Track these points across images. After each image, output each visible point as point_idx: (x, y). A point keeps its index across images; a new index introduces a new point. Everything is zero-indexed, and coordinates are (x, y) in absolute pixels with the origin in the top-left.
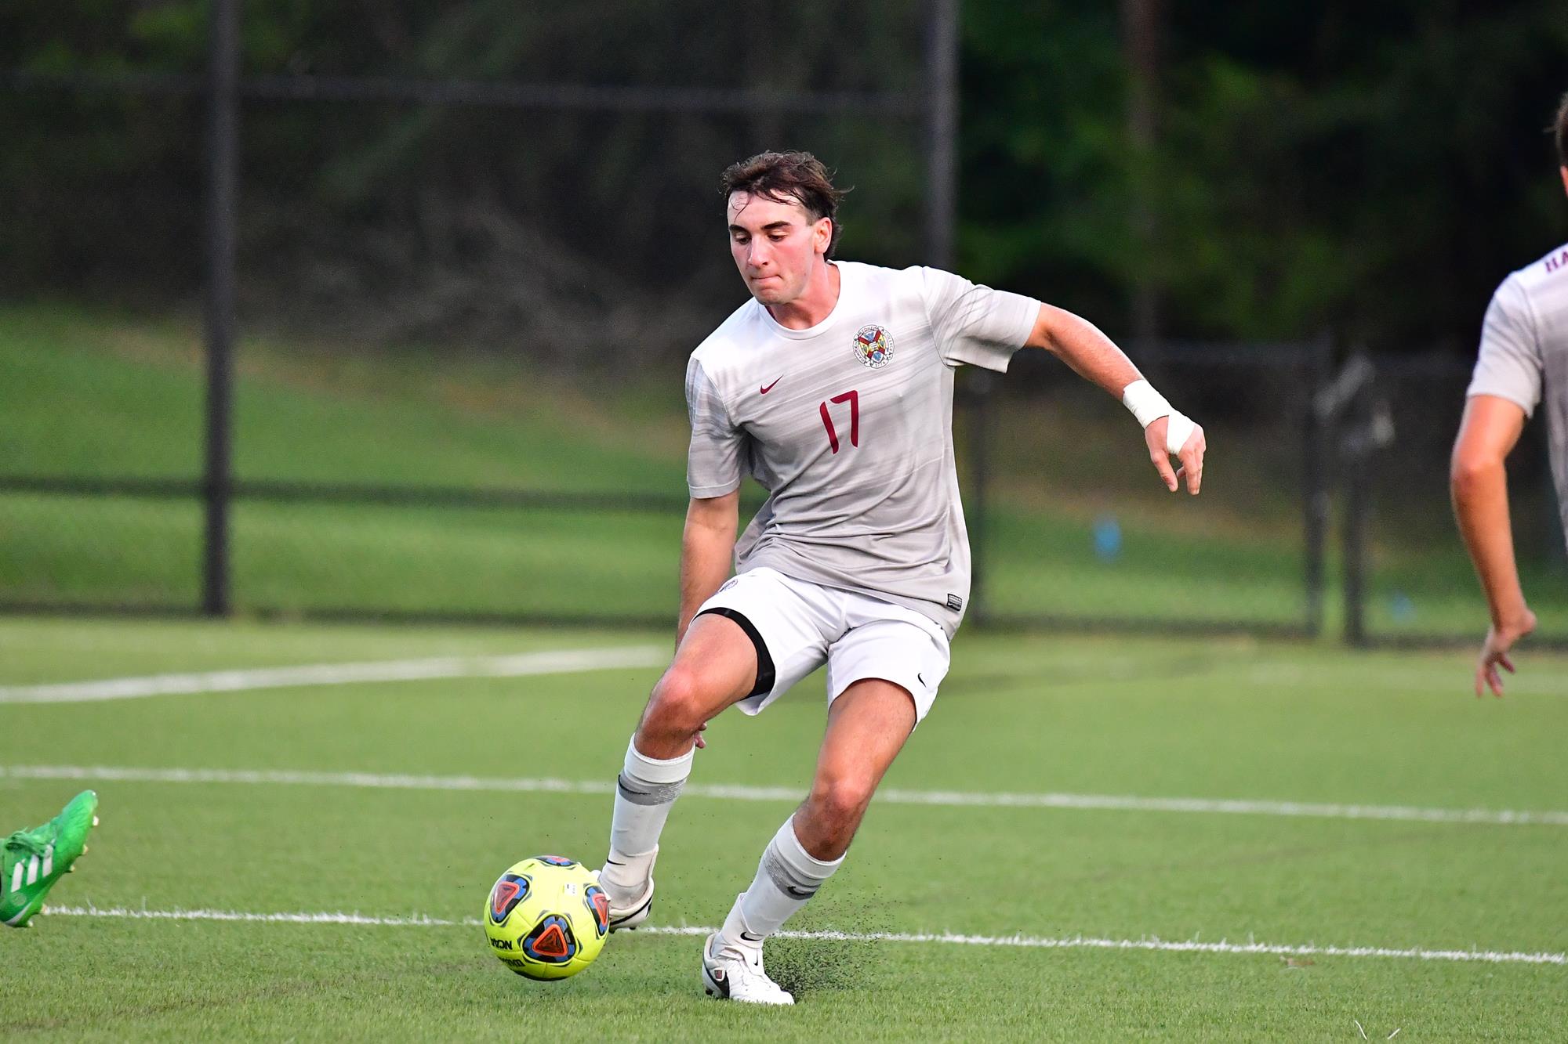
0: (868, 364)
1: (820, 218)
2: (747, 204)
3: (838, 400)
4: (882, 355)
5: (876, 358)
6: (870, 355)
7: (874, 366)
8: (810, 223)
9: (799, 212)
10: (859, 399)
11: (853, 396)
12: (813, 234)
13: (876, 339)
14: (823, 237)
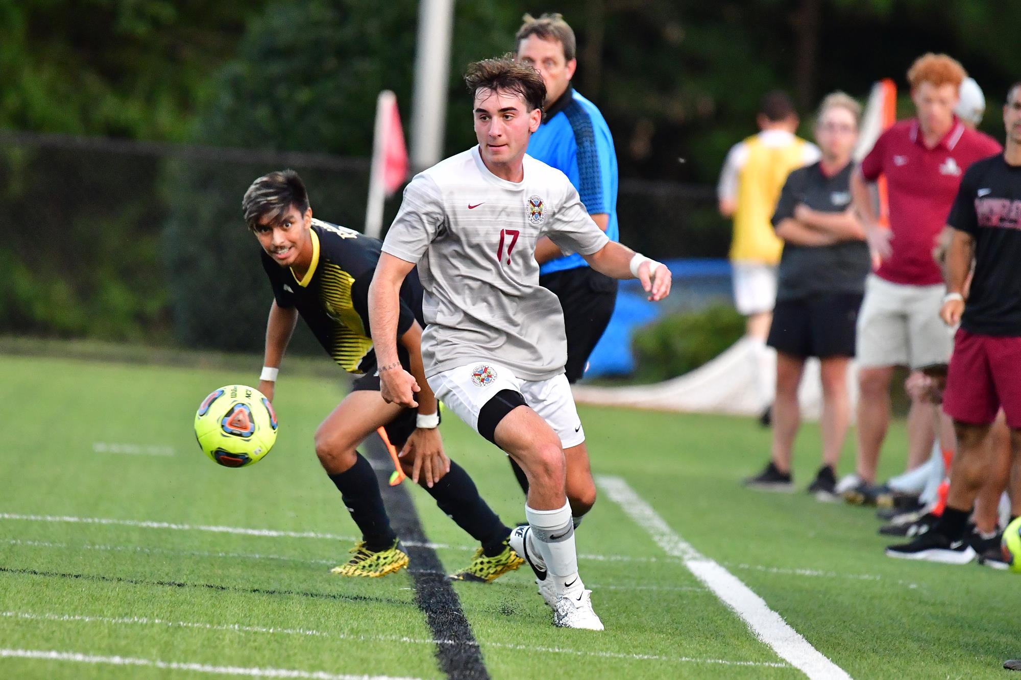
0: (530, 219)
1: (535, 109)
2: (490, 96)
4: (539, 217)
5: (536, 217)
7: (533, 221)
8: (529, 112)
9: (523, 103)
11: (515, 234)
12: (529, 119)
13: (539, 206)
14: (535, 121)
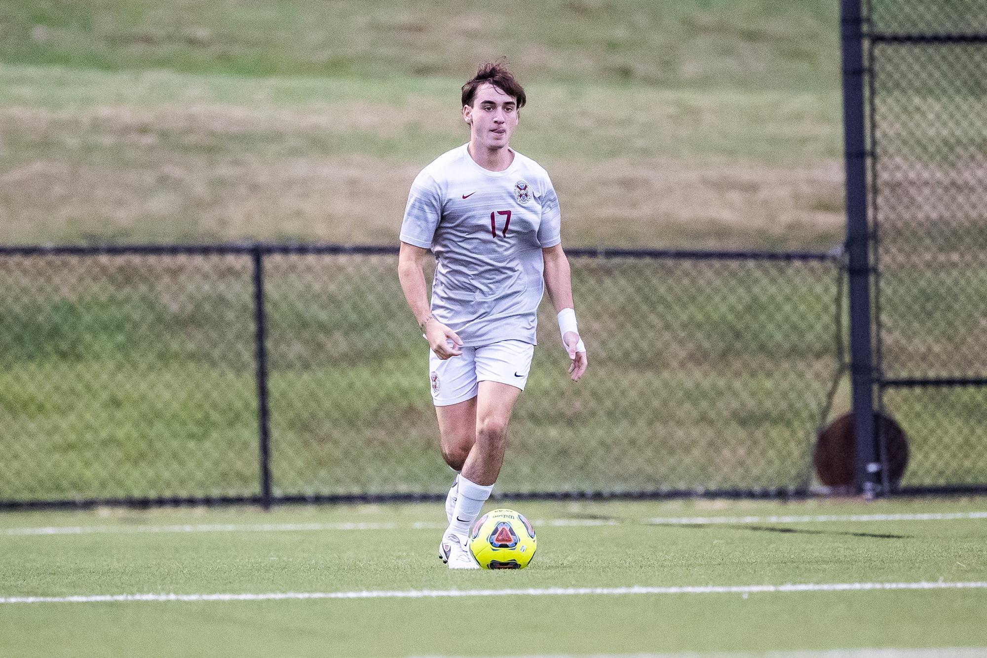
3: (501, 213)
6: (521, 196)
10: (511, 216)
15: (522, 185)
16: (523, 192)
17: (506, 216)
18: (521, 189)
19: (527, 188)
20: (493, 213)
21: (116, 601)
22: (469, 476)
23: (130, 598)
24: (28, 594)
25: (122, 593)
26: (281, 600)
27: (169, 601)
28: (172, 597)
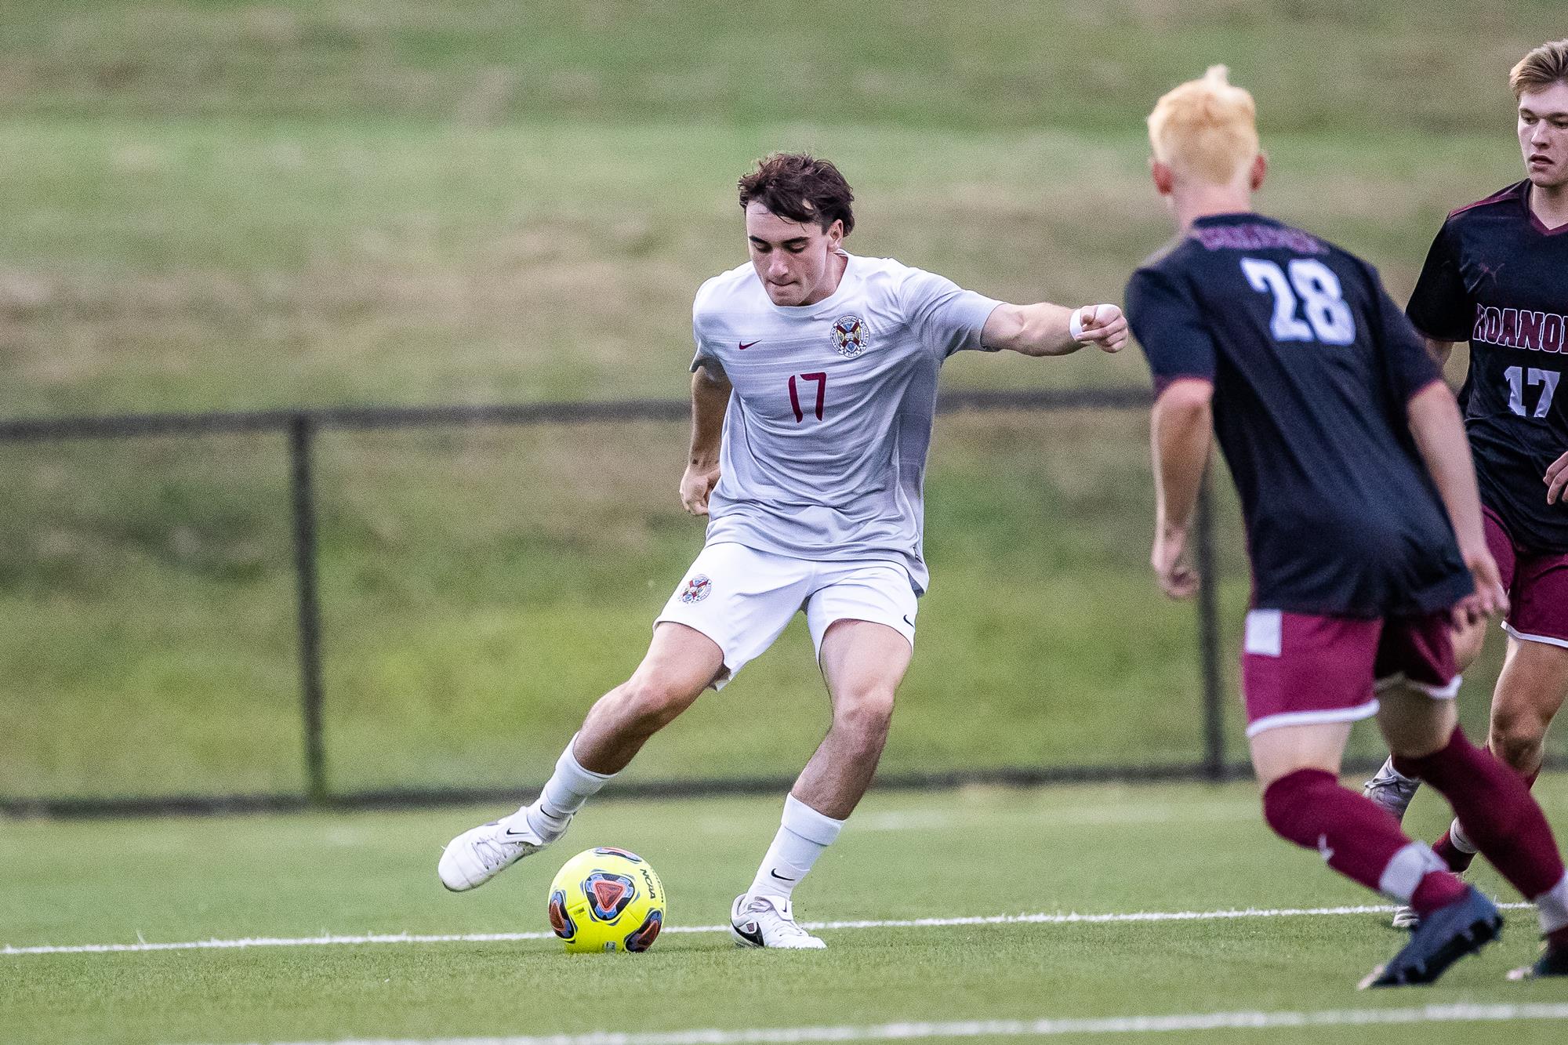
15: (847, 323)
16: (849, 336)
17: (816, 382)
18: (845, 332)
19: (858, 329)
20: (794, 377)
21: (991, 924)
22: (805, 798)
23: (1010, 919)
24: (858, 916)
25: (999, 914)
26: (1236, 919)
27: (1069, 923)
28: (1074, 917)
